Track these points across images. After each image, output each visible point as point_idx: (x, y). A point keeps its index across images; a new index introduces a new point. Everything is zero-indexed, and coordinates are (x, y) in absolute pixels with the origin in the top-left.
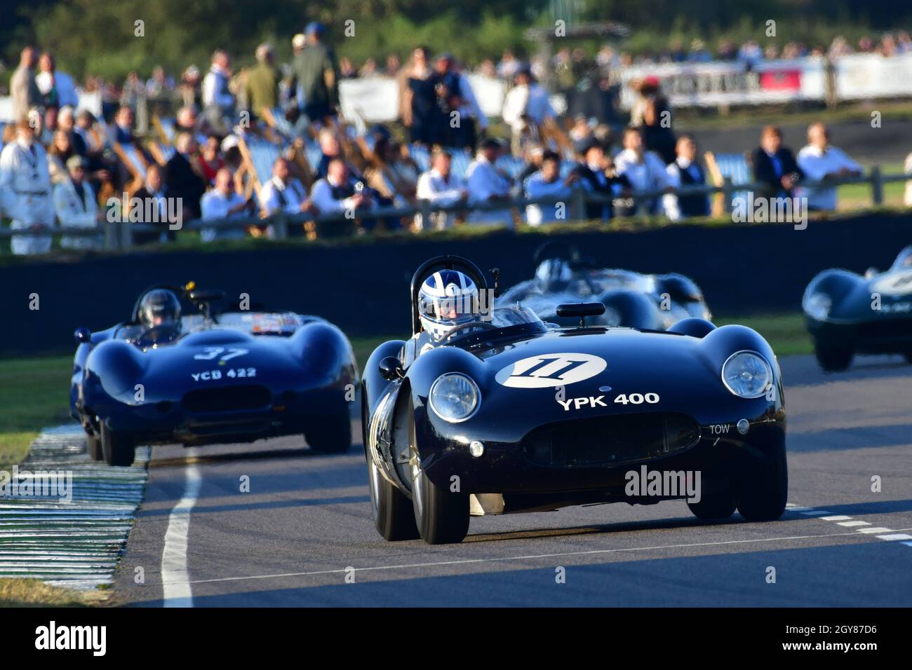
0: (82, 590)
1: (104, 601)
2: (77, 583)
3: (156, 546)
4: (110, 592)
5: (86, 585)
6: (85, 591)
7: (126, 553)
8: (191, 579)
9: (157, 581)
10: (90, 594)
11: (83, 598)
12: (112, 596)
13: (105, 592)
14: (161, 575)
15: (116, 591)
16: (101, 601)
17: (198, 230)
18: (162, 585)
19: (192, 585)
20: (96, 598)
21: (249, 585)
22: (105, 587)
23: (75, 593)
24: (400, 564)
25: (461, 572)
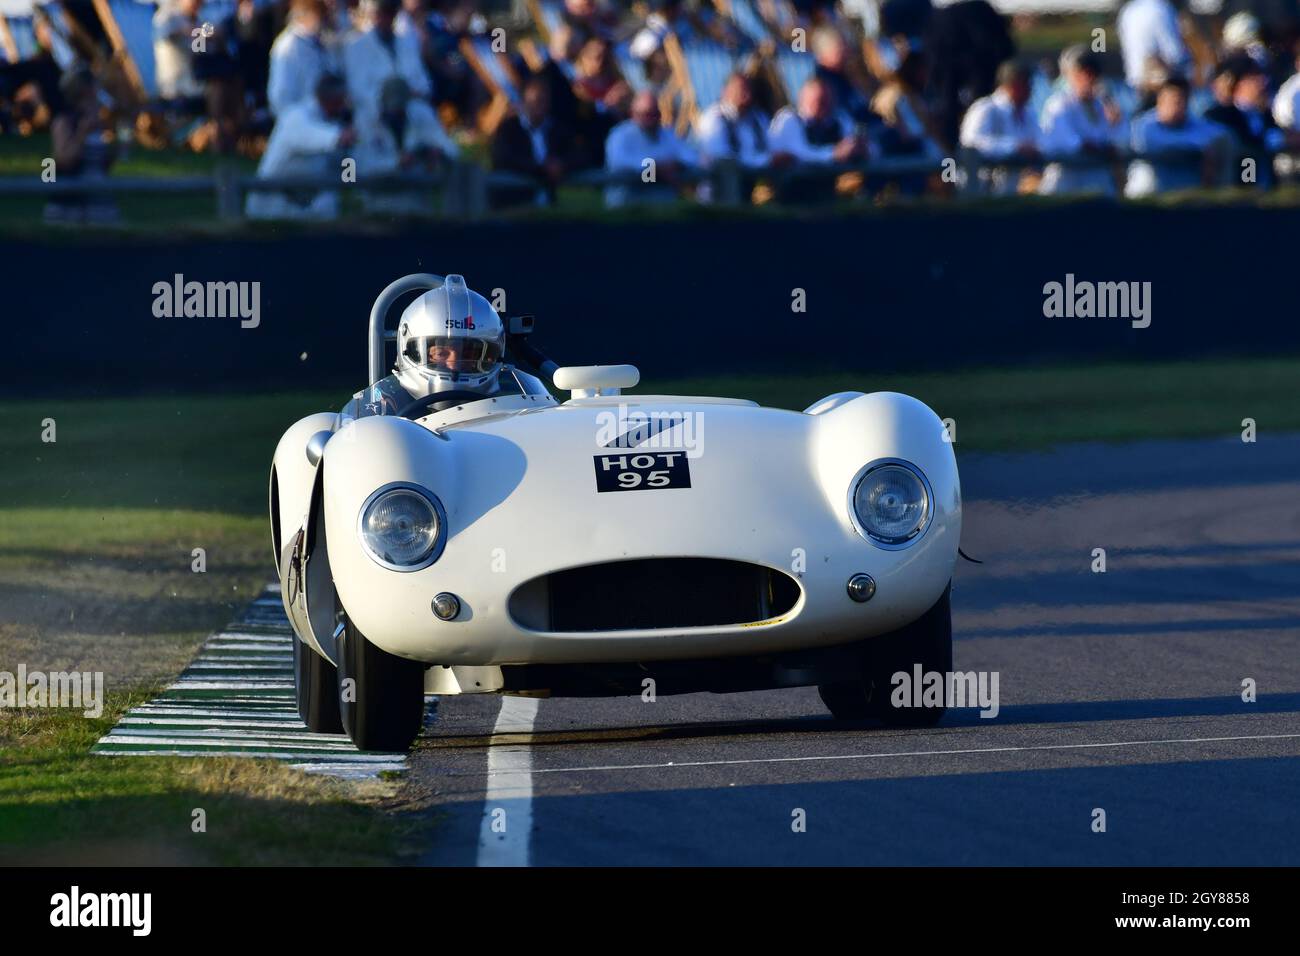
0: (354, 779)
1: (390, 798)
2: (347, 767)
3: (486, 711)
4: (401, 784)
5: (361, 772)
6: (360, 781)
7: (434, 719)
8: (534, 767)
9: (479, 770)
10: (366, 787)
11: (355, 792)
12: (402, 790)
13: (391, 784)
14: (487, 757)
15: (411, 781)
16: (382, 798)
17: (600, 187)
18: (486, 775)
19: (535, 777)
20: (377, 794)
21: (630, 779)
22: (392, 776)
23: (342, 784)
24: (880, 752)
25: (979, 768)
